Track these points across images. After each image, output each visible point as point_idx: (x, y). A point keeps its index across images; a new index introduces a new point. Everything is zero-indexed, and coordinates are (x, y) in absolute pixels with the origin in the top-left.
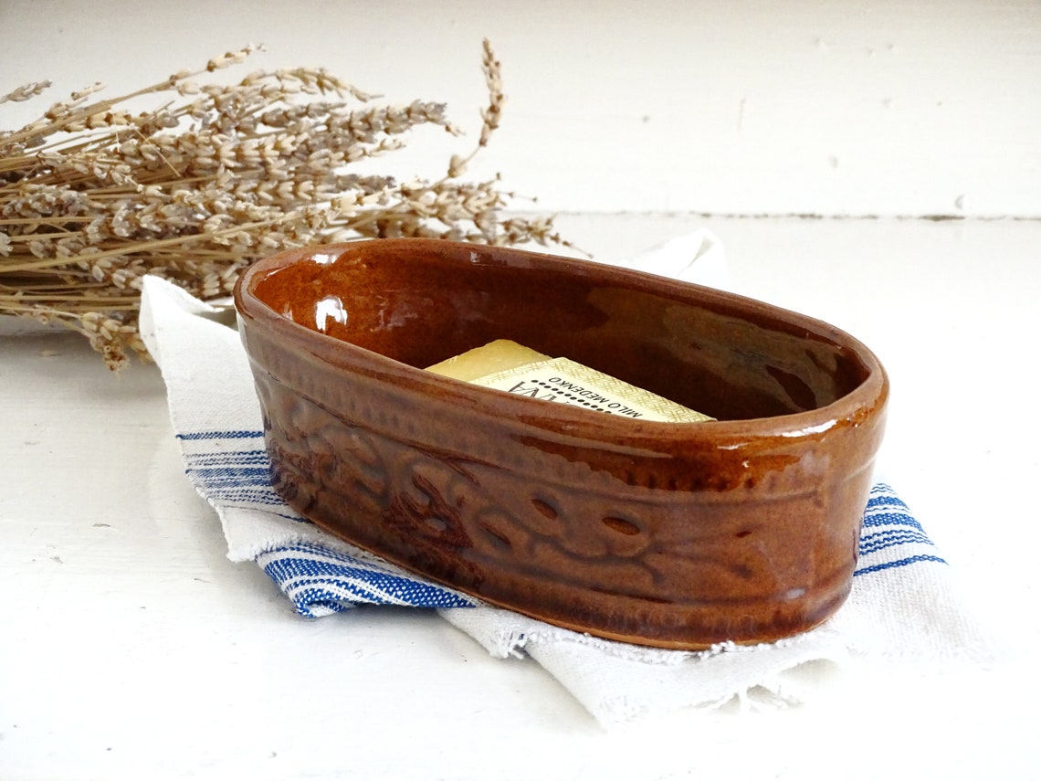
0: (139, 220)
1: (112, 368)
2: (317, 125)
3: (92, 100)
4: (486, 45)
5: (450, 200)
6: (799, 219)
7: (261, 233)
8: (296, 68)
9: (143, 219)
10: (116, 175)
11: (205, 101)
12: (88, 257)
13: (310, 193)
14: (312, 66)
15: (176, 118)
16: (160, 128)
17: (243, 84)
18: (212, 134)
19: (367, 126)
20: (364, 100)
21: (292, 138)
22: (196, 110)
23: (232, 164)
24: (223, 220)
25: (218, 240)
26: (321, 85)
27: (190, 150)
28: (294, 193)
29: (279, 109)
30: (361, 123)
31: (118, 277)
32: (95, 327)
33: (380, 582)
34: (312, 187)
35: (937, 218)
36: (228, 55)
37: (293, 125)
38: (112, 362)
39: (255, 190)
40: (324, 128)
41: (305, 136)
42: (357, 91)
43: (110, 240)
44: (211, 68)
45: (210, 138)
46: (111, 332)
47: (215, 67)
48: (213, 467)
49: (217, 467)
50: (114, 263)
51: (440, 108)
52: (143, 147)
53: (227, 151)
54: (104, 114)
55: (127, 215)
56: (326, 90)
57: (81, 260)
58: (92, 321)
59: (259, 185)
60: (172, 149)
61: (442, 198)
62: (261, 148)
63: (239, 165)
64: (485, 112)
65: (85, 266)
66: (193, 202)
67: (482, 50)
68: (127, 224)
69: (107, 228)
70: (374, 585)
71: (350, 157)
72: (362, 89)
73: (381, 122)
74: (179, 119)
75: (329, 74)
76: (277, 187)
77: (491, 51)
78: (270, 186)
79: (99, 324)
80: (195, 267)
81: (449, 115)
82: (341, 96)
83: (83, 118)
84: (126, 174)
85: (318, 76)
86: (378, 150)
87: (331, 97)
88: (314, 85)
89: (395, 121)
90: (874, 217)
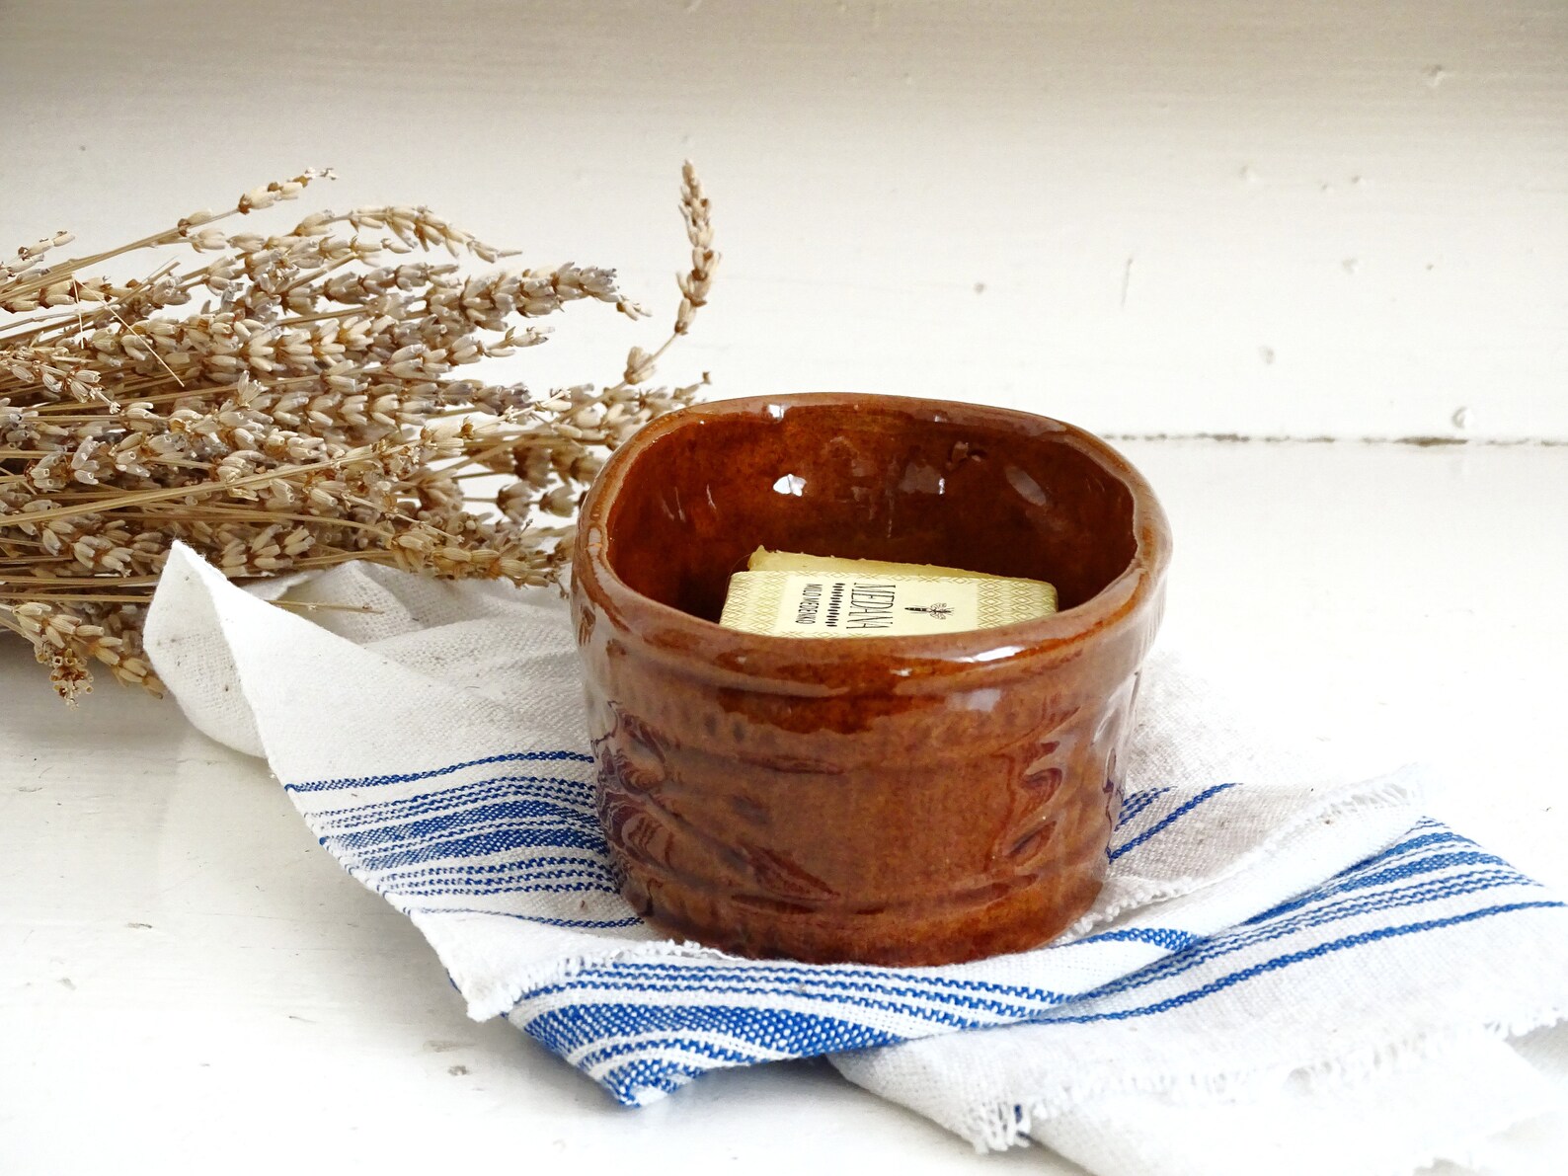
0: (114, 459)
1: (63, 693)
2: (408, 301)
3: (52, 259)
4: (687, 173)
5: (628, 417)
6: (1213, 440)
7: (308, 483)
8: (382, 208)
9: (121, 456)
10: (77, 387)
11: (231, 263)
12: (38, 517)
13: (393, 414)
14: (406, 205)
15: (184, 290)
16: (159, 307)
17: (297, 233)
18: (235, 319)
19: (487, 304)
20: (491, 260)
21: (367, 324)
22: (215, 278)
23: (268, 366)
24: (249, 460)
25: (239, 493)
26: (421, 235)
27: (202, 344)
28: (368, 413)
29: (352, 275)
30: (478, 300)
31: (83, 548)
32: (37, 627)
33: (747, 1029)
34: (396, 405)
35: (1424, 442)
36: (272, 188)
37: (374, 300)
38: (63, 683)
39: (304, 409)
40: (421, 305)
41: (388, 320)
42: (478, 244)
43: (70, 490)
44: (243, 209)
45: (232, 326)
46: (63, 635)
47: (250, 206)
48: (361, 829)
49: (367, 827)
50: (77, 526)
51: (606, 276)
52: (126, 338)
53: (260, 346)
54: (67, 285)
55: (95, 450)
56: (429, 243)
57: (25, 520)
58: (33, 617)
59: (312, 399)
60: (173, 342)
61: (615, 414)
62: (316, 339)
63: (280, 367)
64: (684, 281)
65: (31, 530)
66: (201, 430)
67: (681, 180)
68: (95, 464)
69: (63, 472)
70: (739, 1036)
71: (456, 356)
72: (486, 241)
73: (510, 298)
74: (190, 291)
75: (435, 217)
76: (341, 404)
77: (695, 183)
78: (329, 402)
79: (45, 623)
80: (209, 530)
81: (622, 285)
82: (452, 251)
83: (35, 291)
84: (94, 385)
85: (416, 221)
86: (503, 345)
87: (435, 256)
88: (410, 234)
89: (535, 297)
90: (1329, 440)
